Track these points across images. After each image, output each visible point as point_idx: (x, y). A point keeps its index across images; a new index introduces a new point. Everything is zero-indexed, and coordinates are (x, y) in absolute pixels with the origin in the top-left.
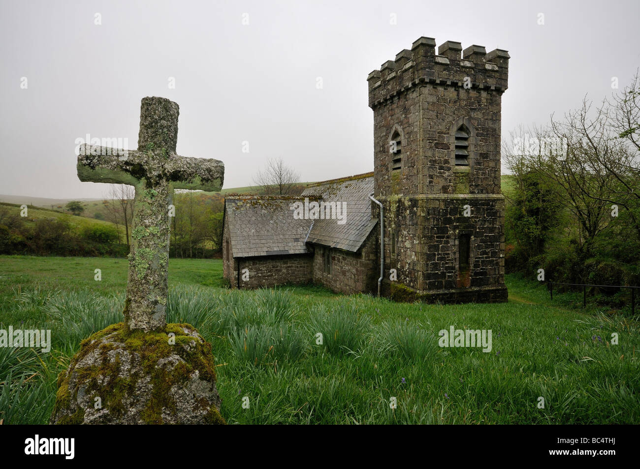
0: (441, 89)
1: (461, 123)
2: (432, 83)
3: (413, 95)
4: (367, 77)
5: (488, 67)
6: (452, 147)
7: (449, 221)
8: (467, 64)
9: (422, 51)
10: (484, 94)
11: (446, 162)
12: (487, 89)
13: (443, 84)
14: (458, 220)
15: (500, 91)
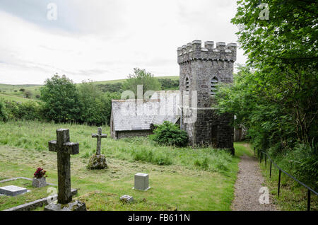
0: (204, 62)
1: (214, 76)
2: (200, 59)
3: (193, 64)
4: (177, 49)
5: (226, 51)
6: (210, 87)
7: (208, 120)
8: (217, 51)
9: (195, 46)
10: (225, 63)
11: (207, 93)
12: (226, 61)
13: (205, 60)
14: (212, 119)
15: (232, 61)
